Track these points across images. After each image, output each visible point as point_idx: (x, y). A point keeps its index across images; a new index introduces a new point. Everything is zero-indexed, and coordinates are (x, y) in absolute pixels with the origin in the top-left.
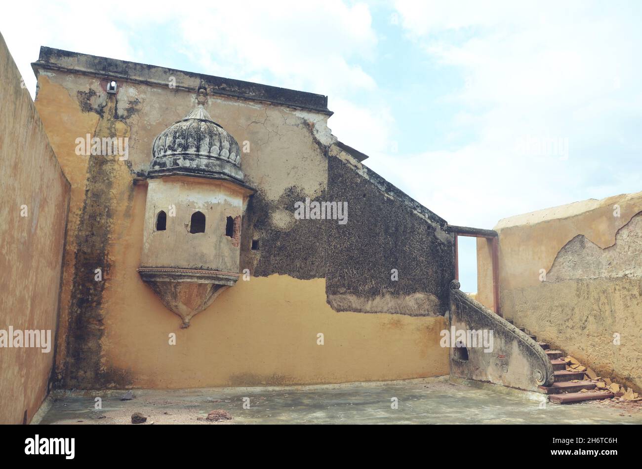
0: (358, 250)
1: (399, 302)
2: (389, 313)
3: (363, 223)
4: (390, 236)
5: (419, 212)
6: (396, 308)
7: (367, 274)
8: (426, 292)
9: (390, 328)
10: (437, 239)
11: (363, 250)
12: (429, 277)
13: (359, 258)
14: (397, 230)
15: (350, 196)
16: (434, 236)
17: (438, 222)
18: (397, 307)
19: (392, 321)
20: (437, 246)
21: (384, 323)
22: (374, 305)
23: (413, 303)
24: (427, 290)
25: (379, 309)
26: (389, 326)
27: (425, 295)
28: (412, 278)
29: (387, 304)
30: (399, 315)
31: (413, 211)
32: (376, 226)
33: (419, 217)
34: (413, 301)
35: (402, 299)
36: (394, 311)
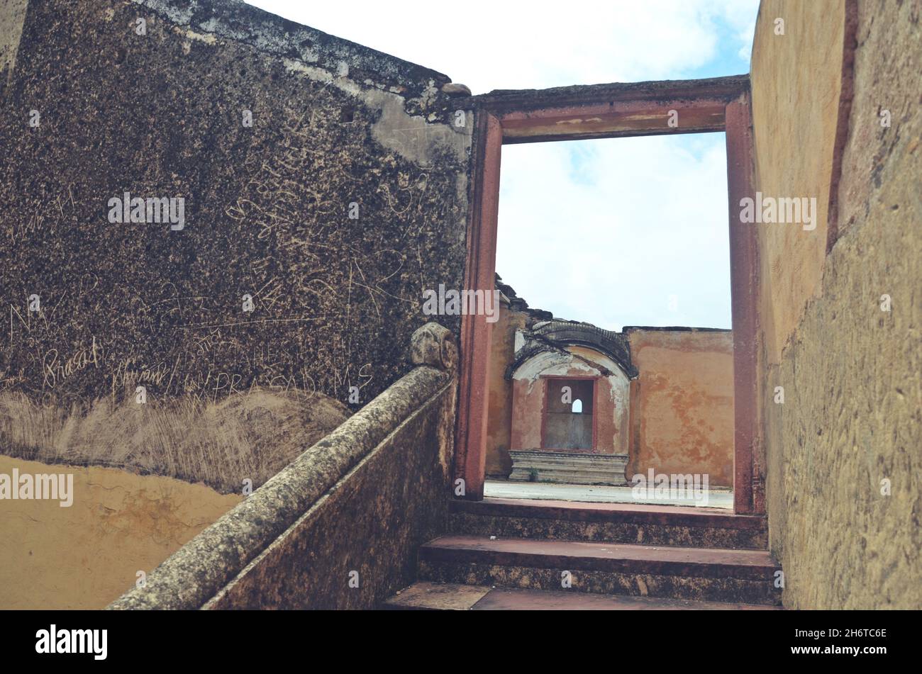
0: (65, 235)
1: (178, 425)
2: (130, 470)
3: (96, 144)
4: (181, 172)
5: (309, 64)
6: (162, 452)
7: (76, 318)
8: (300, 386)
9: (125, 532)
10: (382, 152)
11: (83, 234)
12: (318, 321)
13: (65, 262)
14: (210, 144)
15: (75, 67)
16: (369, 141)
17: (394, 82)
18: (167, 446)
19: (139, 503)
20: (375, 182)
21: (109, 510)
22: (84, 434)
23: (234, 432)
24: (306, 374)
25: (98, 451)
26: (123, 522)
27: (291, 397)
28: (242, 327)
29: (131, 431)
30: (169, 481)
31: (287, 62)
32: (137, 146)
33: (307, 81)
34: (234, 423)
35: (191, 416)
36: (149, 463)
